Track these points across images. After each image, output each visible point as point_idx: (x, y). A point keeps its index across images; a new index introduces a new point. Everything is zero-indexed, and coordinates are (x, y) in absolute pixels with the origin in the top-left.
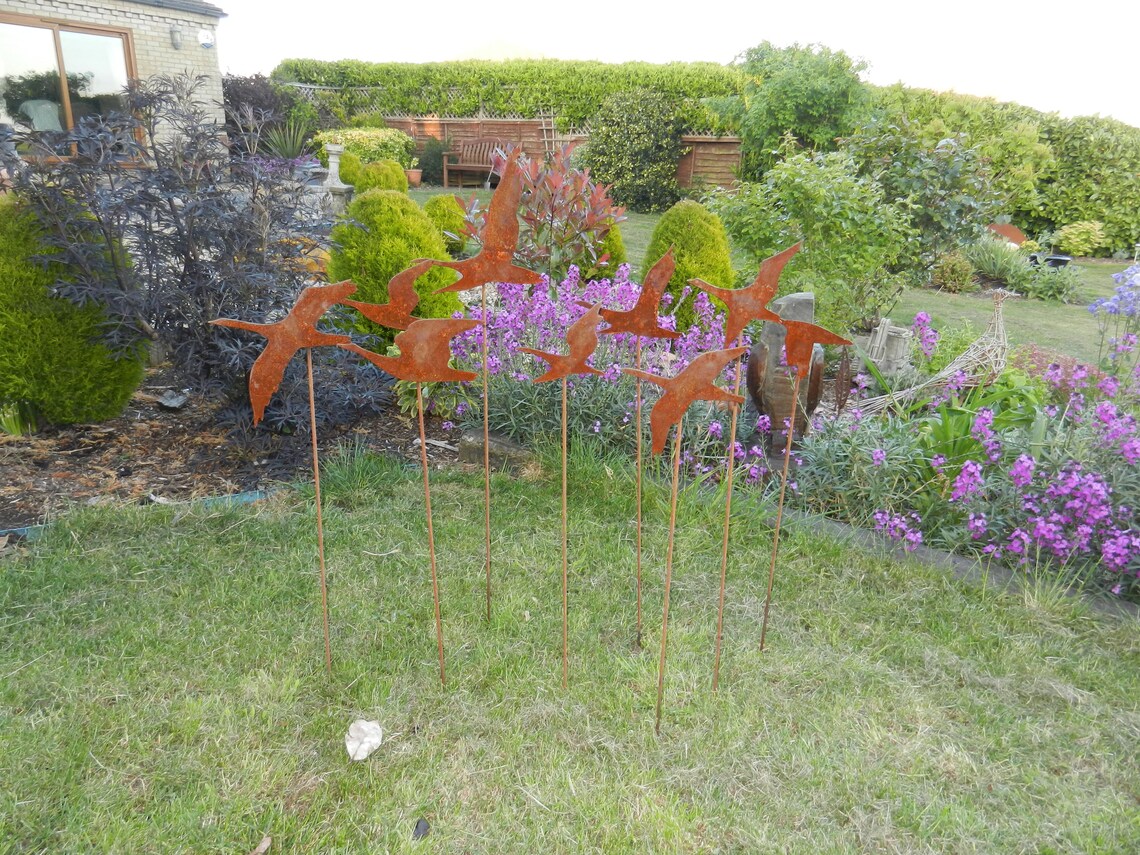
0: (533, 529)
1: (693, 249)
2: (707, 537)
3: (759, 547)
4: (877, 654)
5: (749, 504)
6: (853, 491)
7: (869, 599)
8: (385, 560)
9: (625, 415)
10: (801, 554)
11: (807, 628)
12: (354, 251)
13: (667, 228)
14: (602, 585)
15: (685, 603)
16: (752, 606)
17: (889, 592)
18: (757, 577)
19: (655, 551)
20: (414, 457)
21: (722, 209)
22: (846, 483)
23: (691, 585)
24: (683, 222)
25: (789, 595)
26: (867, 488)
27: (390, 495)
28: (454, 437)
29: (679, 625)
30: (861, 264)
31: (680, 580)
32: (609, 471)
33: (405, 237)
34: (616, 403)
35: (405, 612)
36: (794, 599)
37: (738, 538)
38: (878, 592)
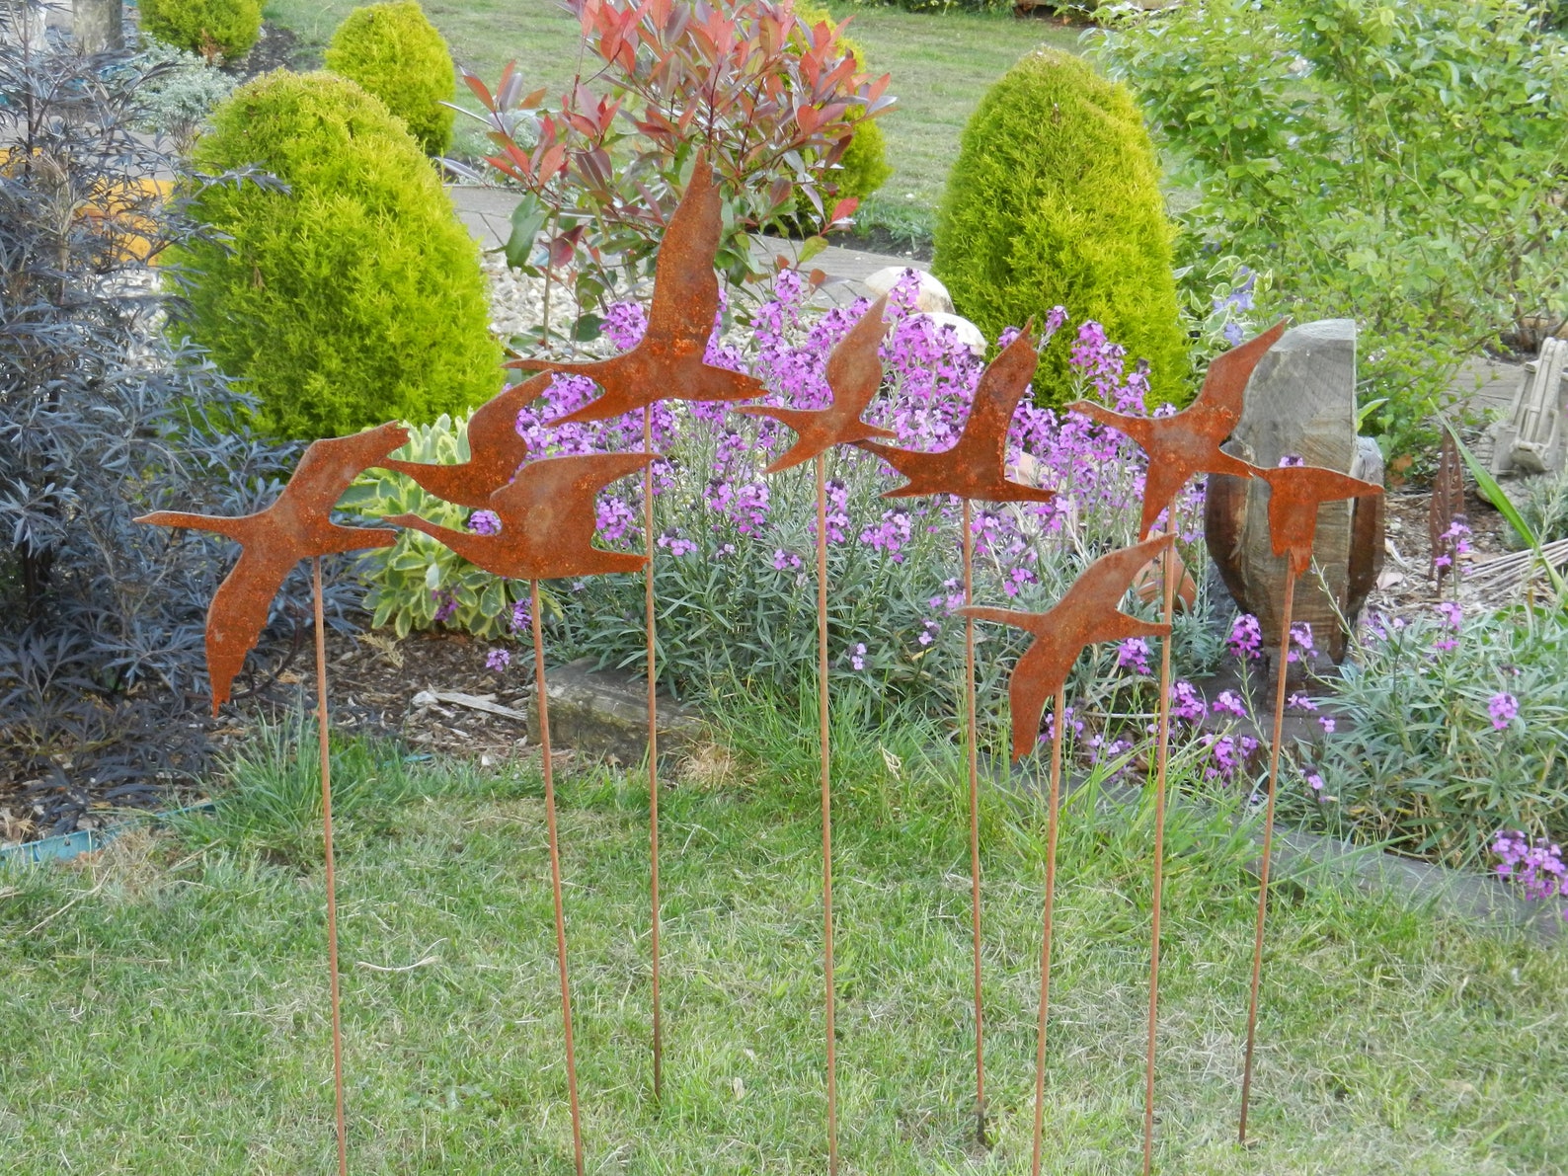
0: (728, 901)
1: (1068, 176)
2: (1122, 907)
3: (1238, 923)
4: (1488, 1141)
5: (1213, 827)
6: (1452, 789)
7: (1477, 1029)
8: (411, 982)
9: (924, 628)
10: (1331, 936)
11: (1340, 1094)
12: (236, 227)
13: (998, 124)
14: (893, 1017)
15: (1077, 1050)
16: (1220, 1051)
17: (1520, 1014)
18: (1232, 990)
19: (1007, 941)
20: (420, 738)
21: (1135, 61)
22: (1437, 769)
23: (1089, 1013)
24: (1038, 108)
25: (1302, 1027)
26: (1483, 780)
27: (386, 832)
28: (510, 685)
29: (1066, 1097)
30: (1496, 194)
31: (1064, 1002)
32: (891, 760)
33: (361, 191)
34: (899, 596)
35: (478, 1088)
36: (1314, 1036)
37: (1191, 904)
38: (1499, 1014)
